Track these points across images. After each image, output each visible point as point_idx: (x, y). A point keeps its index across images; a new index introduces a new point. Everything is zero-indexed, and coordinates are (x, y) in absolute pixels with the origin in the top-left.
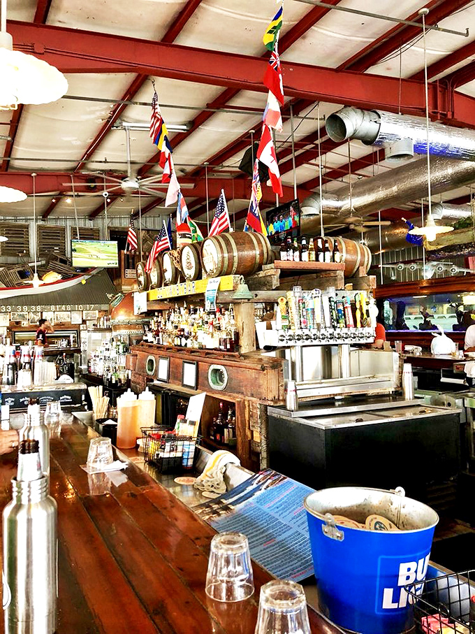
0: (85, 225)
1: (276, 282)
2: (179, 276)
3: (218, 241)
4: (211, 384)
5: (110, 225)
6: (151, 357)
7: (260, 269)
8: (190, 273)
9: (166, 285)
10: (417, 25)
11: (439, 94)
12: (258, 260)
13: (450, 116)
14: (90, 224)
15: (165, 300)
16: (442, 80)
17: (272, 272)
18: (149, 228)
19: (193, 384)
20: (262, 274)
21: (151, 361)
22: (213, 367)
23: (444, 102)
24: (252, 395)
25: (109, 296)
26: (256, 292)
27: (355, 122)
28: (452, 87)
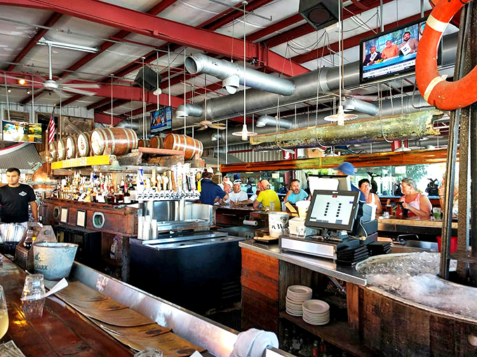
0: (17, 109)
1: (139, 160)
2: (76, 154)
3: (102, 132)
4: (95, 225)
5: (38, 111)
6: (57, 207)
7: (130, 152)
8: (83, 152)
9: (68, 158)
10: (241, 10)
11: (260, 51)
12: (129, 146)
13: (265, 65)
14: (21, 109)
15: (70, 168)
16: (262, 43)
17: (137, 154)
18: (70, 115)
19: (83, 225)
20: (130, 155)
21: (57, 210)
22: (96, 213)
23: (262, 54)
24: (119, 231)
25: (31, 164)
26: (127, 166)
27: (203, 63)
28: (267, 46)
